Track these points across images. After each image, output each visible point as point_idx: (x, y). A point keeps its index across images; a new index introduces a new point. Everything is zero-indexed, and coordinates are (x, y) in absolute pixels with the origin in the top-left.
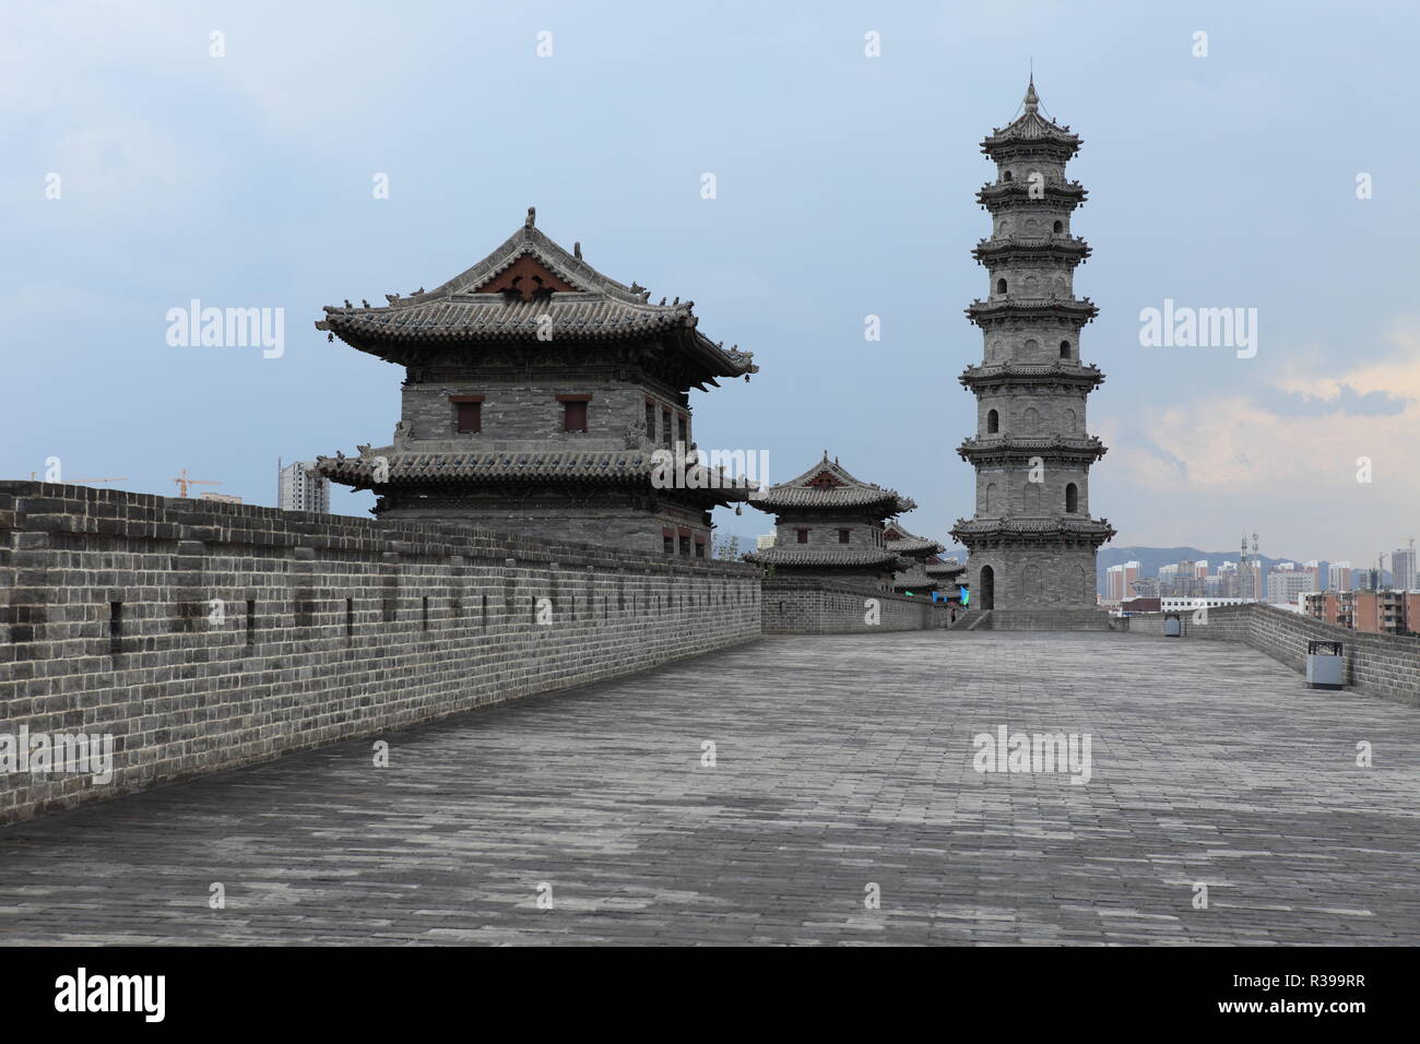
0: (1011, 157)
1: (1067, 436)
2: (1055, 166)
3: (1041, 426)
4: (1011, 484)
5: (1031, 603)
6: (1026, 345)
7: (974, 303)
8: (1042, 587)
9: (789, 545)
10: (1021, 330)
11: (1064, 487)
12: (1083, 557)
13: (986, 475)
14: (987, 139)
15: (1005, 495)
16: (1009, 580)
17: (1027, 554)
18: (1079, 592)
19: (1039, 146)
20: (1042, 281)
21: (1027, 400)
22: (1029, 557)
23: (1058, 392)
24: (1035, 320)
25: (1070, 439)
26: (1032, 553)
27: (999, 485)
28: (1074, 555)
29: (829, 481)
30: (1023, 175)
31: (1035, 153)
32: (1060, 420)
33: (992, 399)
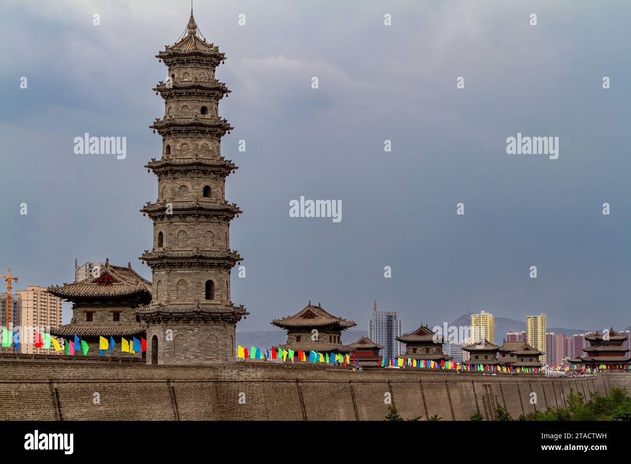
0: (175, 64)
1: (207, 249)
2: (204, 71)
3: (189, 242)
4: (169, 281)
5: (178, 360)
6: (180, 188)
7: (151, 161)
8: (186, 350)
9: (81, 323)
10: (177, 179)
11: (204, 282)
12: (217, 329)
13: (157, 275)
14: (160, 53)
15: (165, 288)
16: (165, 345)
17: (177, 327)
18: (214, 352)
19: (191, 58)
20: (192, 146)
21: (180, 225)
22: (178, 330)
23: (200, 220)
24: (186, 172)
25: (209, 251)
26: (181, 327)
27: (163, 282)
28: (209, 327)
29: (108, 279)
30: (181, 77)
31: (188, 62)
32: (201, 238)
33: (160, 225)
